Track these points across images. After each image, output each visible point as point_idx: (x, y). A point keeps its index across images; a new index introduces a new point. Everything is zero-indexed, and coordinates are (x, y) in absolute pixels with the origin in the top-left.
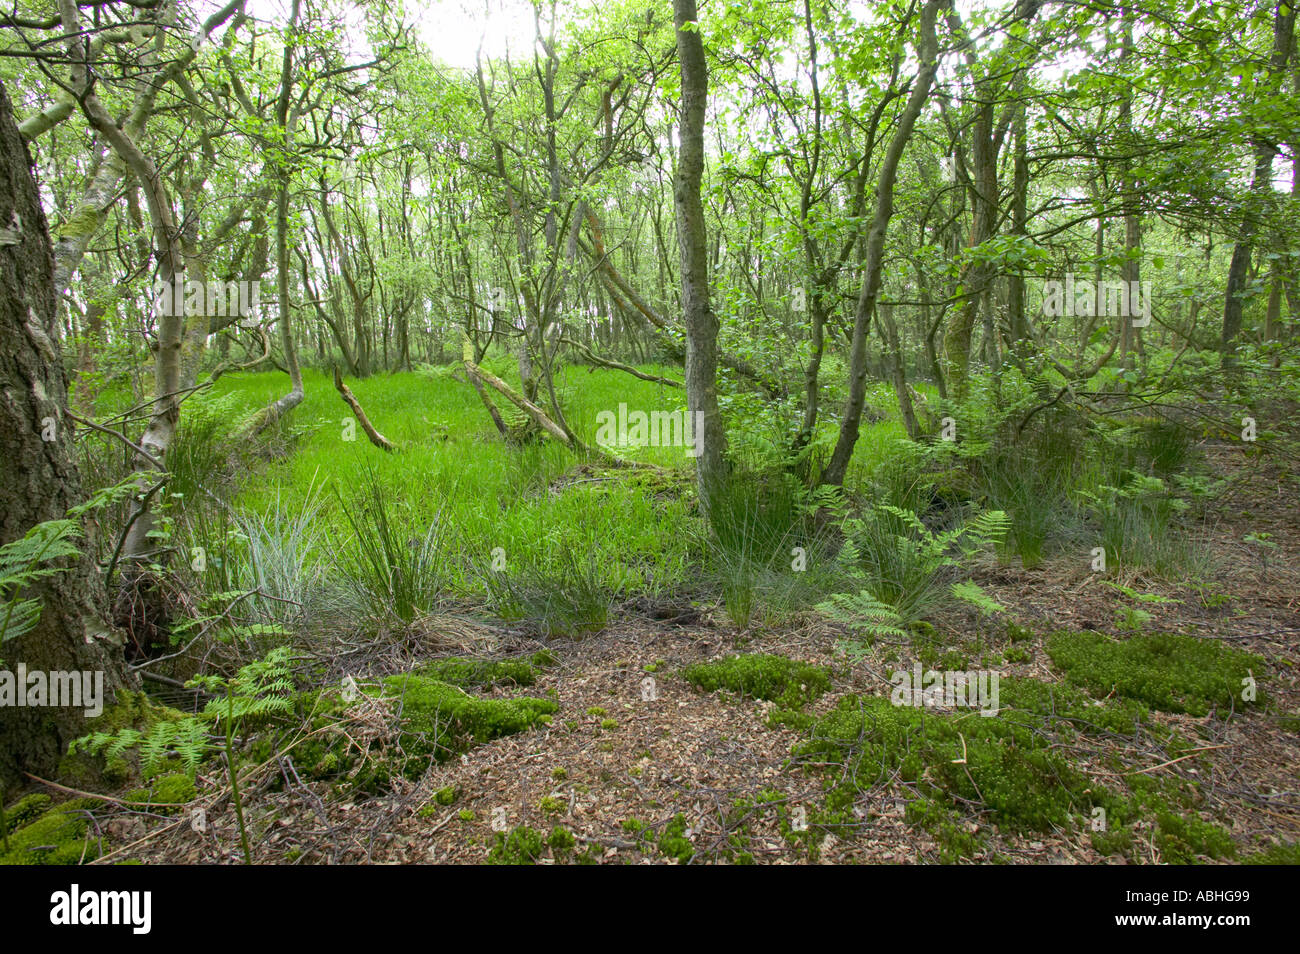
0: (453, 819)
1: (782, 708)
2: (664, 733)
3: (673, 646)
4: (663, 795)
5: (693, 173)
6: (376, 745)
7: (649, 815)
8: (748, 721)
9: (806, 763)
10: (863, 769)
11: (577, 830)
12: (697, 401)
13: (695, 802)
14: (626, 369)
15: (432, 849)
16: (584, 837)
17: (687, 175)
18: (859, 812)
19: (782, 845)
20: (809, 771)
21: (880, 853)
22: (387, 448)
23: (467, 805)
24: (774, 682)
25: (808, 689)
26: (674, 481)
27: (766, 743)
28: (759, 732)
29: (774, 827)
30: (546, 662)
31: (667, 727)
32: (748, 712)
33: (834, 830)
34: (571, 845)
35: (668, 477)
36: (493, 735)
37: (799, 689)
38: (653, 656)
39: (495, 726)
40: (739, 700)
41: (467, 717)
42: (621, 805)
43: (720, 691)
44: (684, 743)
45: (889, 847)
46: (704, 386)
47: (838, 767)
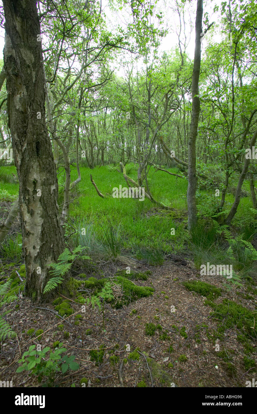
0: (136, 317)
1: (208, 299)
2: (179, 302)
3: (180, 273)
4: (180, 320)
5: (194, 137)
6: (119, 297)
7: (177, 324)
8: (200, 302)
9: (214, 318)
10: (227, 323)
11: (162, 326)
12: (190, 199)
13: (187, 323)
14: (166, 171)
15: (133, 324)
16: (164, 328)
17: (192, 137)
18: (226, 335)
19: (207, 339)
20: (214, 320)
21: (230, 346)
22: (103, 197)
23: (138, 314)
24: (207, 292)
25: (215, 294)
26: (180, 216)
27: (204, 309)
28: (202, 306)
29: (205, 334)
30: (149, 274)
31: (180, 300)
32: (200, 299)
33: (219, 338)
34: (162, 329)
35: (179, 214)
36: (141, 297)
37: (213, 295)
38: (175, 276)
39: (142, 295)
40: (197, 295)
41: (136, 292)
42: (171, 321)
43: (193, 292)
44: (184, 306)
45: (232, 345)
46: (192, 196)
47: (221, 321)
